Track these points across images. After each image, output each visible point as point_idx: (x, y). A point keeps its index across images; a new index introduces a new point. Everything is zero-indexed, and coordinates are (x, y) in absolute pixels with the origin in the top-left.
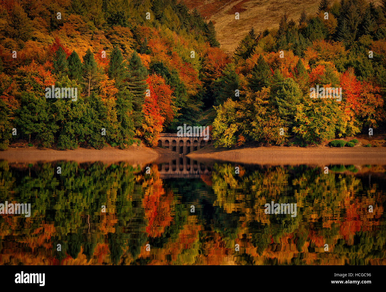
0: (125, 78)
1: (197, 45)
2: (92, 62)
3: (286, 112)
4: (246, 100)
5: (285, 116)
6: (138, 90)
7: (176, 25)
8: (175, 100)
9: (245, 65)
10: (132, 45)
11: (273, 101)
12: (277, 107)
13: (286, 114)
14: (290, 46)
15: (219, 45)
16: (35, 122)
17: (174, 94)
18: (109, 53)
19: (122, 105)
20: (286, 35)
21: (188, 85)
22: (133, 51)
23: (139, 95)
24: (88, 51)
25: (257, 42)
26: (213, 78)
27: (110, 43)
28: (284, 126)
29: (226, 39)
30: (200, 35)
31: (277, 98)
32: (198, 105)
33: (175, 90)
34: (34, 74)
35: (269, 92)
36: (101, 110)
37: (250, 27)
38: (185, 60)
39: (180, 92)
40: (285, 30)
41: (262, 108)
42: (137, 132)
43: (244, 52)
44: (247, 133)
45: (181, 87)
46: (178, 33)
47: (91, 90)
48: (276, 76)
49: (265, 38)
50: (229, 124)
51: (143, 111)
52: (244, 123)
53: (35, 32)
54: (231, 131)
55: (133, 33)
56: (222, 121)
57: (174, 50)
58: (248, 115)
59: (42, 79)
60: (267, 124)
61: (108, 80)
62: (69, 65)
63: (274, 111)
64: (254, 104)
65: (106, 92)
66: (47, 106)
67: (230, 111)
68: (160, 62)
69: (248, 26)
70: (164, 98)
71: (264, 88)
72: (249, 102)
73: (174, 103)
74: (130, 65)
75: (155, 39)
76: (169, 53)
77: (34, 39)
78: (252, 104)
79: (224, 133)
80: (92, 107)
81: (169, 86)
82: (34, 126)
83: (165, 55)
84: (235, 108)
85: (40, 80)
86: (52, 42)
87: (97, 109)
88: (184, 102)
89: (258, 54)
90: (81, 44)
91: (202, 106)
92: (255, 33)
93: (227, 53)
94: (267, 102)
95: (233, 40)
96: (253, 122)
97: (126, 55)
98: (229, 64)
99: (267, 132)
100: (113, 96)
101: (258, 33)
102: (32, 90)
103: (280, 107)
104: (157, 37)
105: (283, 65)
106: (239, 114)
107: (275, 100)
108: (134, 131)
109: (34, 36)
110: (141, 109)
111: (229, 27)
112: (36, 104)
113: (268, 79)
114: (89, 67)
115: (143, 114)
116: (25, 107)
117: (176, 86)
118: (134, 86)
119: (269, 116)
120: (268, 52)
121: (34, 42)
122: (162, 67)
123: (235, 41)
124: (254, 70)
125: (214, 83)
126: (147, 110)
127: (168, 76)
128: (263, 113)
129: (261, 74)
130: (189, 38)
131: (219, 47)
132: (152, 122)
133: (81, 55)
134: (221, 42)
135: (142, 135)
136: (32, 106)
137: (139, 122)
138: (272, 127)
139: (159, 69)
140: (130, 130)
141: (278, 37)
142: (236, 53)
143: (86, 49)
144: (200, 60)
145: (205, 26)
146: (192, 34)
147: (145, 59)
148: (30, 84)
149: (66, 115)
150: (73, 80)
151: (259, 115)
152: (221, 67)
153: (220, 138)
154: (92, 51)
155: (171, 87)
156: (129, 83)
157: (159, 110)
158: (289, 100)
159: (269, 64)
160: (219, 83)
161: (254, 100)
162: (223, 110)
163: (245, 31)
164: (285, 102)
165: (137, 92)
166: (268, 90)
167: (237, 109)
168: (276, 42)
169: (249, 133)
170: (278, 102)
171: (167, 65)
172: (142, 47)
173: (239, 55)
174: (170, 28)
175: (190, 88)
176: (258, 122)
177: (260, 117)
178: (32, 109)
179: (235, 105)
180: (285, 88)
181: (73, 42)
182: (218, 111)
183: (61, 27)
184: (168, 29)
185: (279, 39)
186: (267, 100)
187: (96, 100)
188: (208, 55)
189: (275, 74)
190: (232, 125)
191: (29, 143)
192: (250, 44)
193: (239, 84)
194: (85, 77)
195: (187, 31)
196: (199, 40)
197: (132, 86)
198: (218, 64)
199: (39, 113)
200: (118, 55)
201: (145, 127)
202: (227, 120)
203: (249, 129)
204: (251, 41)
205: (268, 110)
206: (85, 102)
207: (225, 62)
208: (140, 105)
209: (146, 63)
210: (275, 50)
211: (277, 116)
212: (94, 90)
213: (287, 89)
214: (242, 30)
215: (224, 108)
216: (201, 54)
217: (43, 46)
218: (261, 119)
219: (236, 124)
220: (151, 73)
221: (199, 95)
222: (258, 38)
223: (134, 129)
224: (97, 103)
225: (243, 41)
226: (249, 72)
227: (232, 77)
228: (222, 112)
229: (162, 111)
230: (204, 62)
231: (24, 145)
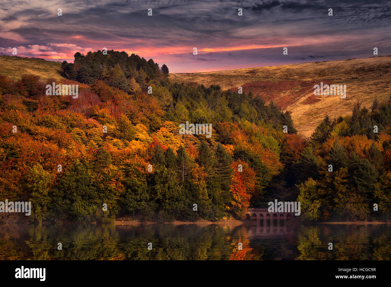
0: (213, 165)
1: (276, 133)
2: (184, 155)
3: (365, 190)
4: (326, 179)
5: (365, 194)
6: (225, 173)
7: (254, 116)
8: (259, 180)
9: (322, 149)
10: (216, 139)
11: (351, 180)
12: (356, 185)
13: (365, 191)
14: (363, 130)
15: (296, 131)
16: (138, 201)
17: (258, 175)
18: (197, 147)
19: (212, 186)
20: (360, 121)
21: (271, 167)
22: (217, 143)
23: (227, 177)
24: (181, 147)
25: (332, 127)
26: (293, 160)
27: (197, 139)
28: (365, 202)
29: (302, 126)
30: (278, 124)
31: (355, 177)
32: (281, 184)
33: (259, 172)
34: (137, 165)
35: (347, 172)
36: (194, 191)
37: (324, 115)
38: (265, 146)
39: (264, 173)
40: (358, 116)
41: (342, 186)
42: (226, 207)
43: (320, 137)
44: (331, 208)
45: (264, 169)
46: (257, 124)
47: (184, 176)
48: (352, 157)
49: (340, 124)
50: (312, 200)
51: (231, 190)
52: (326, 199)
53: (137, 134)
54: (315, 207)
55: (216, 129)
56: (306, 197)
57: (254, 139)
58: (329, 192)
59: (143, 169)
60: (348, 201)
61: (199, 167)
62: (165, 158)
63: (353, 189)
64: (334, 182)
65: (197, 177)
66: (148, 189)
67: (311, 189)
68: (243, 149)
69: (323, 114)
70: (249, 179)
71: (341, 169)
72: (328, 180)
73: (259, 183)
74: (217, 154)
75: (236, 131)
76: (250, 142)
77: (137, 139)
78: (332, 182)
79: (308, 208)
80: (186, 188)
81: (252, 169)
82: (137, 204)
83: (247, 144)
84: (316, 186)
85: (142, 169)
86: (151, 141)
87: (190, 190)
88: (268, 182)
89: (334, 139)
90: (174, 142)
91: (285, 185)
92: (330, 120)
93: (304, 138)
94: (346, 180)
95: (309, 126)
96: (335, 199)
97: (212, 147)
98: (307, 148)
99: (350, 208)
100: (204, 180)
101: (333, 120)
102: (135, 177)
103: (358, 185)
104: (237, 129)
105: (358, 148)
106: (321, 192)
107: (353, 179)
108: (224, 206)
109: (137, 137)
110: (229, 189)
111: (304, 116)
112: (138, 187)
113: (344, 160)
114: (182, 158)
115: (231, 192)
116: (129, 190)
117: (259, 169)
118: (221, 171)
119: (350, 193)
120: (343, 137)
121: (137, 141)
122: (245, 154)
123: (311, 128)
124: (330, 152)
125: (295, 165)
126: (235, 189)
127: (251, 160)
128: (344, 190)
129: (338, 156)
130: (268, 127)
131: (296, 134)
132: (240, 200)
133: (175, 149)
134: (298, 129)
135: (231, 210)
136: (135, 189)
137: (228, 199)
138: (353, 203)
139: (243, 155)
140: (221, 206)
141: (352, 123)
142: (312, 138)
143: (179, 145)
144: (279, 145)
145: (282, 116)
146: (270, 124)
147: (229, 149)
148: (133, 172)
149: (164, 195)
150: (169, 169)
151: (340, 192)
152: (300, 151)
153: (306, 212)
154: (183, 146)
155: (255, 169)
156: (217, 169)
157: (245, 189)
158: (366, 179)
159: (344, 147)
160: (299, 164)
161: (334, 179)
162: (305, 188)
163: (320, 119)
164: (363, 181)
165: (225, 175)
166: (346, 170)
167: (318, 187)
168: (350, 128)
169: (333, 208)
170: (356, 181)
171: (249, 151)
172: (225, 139)
173: (316, 140)
174: (248, 121)
175: (273, 170)
176: (340, 199)
177: (342, 194)
178: (135, 191)
179: (316, 184)
180: (362, 168)
181: (168, 141)
182: (300, 189)
183: (158, 130)
184: (247, 121)
185: (353, 125)
186: (345, 178)
187: (189, 182)
188: (286, 141)
189: (351, 156)
190: (315, 201)
191: (133, 218)
192: (326, 130)
193: (318, 165)
194: (179, 166)
195: (265, 121)
196: (277, 128)
197: (220, 171)
198: (297, 148)
199: (141, 194)
200: (206, 147)
201: (233, 203)
202: (310, 197)
203: (332, 205)
204: (326, 127)
205: (347, 188)
206: (180, 184)
207: (303, 146)
208: (228, 186)
209: (230, 151)
210: (350, 134)
211: (357, 194)
212: (187, 175)
213: (363, 169)
214: (317, 117)
215: (305, 186)
216: (280, 140)
217: (144, 144)
218: (342, 196)
219: (319, 200)
220: (236, 159)
221: (281, 175)
222: (332, 124)
223: (224, 205)
224: (190, 185)
225: (318, 127)
226: (326, 154)
227: (311, 159)
228: (304, 190)
229: (249, 190)
230: (283, 147)
231: (129, 219)
